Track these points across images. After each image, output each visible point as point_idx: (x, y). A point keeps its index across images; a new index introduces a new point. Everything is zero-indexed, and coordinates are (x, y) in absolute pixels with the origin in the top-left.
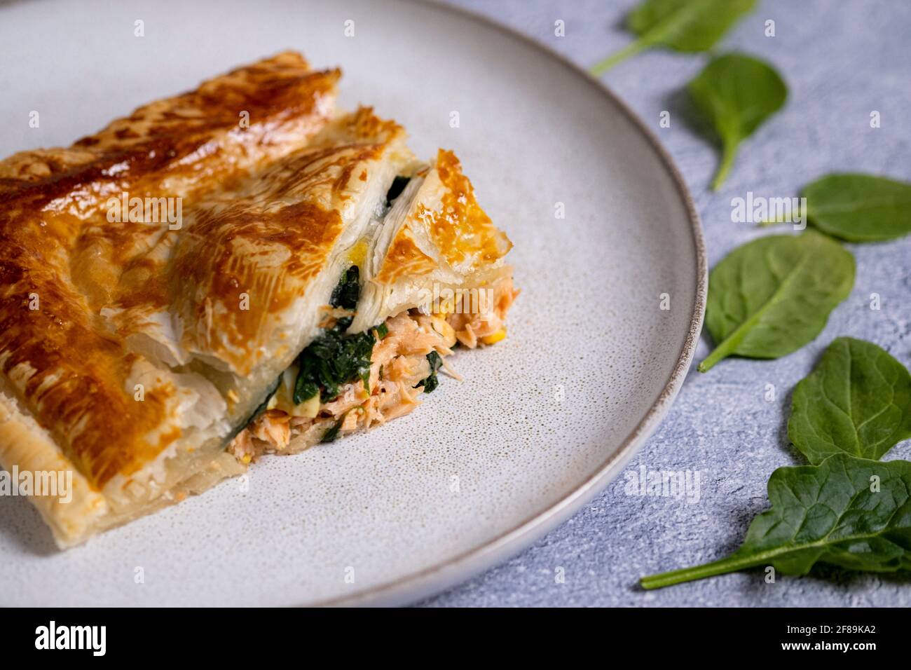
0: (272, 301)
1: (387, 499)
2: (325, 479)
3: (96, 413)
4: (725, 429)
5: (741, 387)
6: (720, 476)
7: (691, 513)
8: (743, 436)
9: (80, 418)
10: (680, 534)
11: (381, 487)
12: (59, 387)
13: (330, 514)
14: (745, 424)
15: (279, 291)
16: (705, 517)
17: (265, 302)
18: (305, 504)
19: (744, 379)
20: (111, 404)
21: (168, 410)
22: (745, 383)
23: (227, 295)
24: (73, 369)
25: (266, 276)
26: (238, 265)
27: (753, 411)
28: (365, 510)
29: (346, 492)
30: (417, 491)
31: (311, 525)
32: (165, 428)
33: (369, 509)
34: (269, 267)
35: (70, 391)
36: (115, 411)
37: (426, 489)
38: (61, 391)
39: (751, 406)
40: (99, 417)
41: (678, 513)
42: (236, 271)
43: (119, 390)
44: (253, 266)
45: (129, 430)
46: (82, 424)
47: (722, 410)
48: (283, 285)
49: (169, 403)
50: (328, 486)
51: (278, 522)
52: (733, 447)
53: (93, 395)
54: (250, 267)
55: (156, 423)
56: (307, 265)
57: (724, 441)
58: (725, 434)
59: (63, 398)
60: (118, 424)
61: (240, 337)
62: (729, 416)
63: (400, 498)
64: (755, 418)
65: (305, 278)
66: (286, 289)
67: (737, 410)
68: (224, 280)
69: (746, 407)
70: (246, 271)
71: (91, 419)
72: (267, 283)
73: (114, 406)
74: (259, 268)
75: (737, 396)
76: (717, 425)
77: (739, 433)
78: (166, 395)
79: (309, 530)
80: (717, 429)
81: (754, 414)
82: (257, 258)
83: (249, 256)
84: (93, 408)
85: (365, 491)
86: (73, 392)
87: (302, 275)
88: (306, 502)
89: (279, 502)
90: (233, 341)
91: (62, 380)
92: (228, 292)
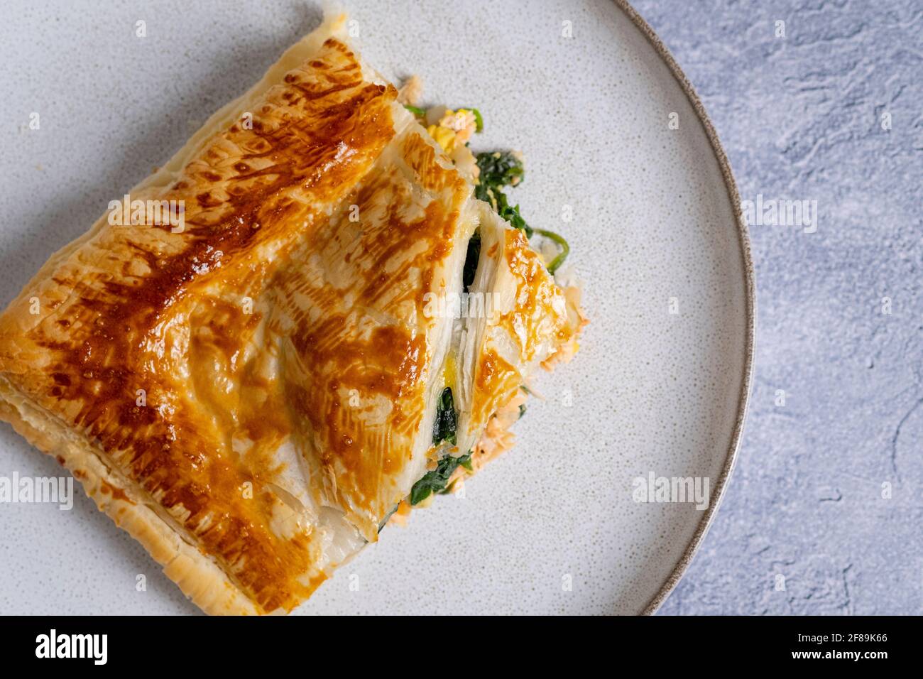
0: (385, 460)
1: (499, 555)
2: (445, 535)
3: (251, 556)
4: (768, 472)
5: (793, 420)
6: (753, 531)
7: (718, 573)
8: (782, 482)
9: (238, 559)
10: (705, 596)
11: (492, 540)
12: (213, 531)
13: (454, 578)
14: (787, 470)
15: (389, 451)
16: (730, 579)
17: (379, 462)
18: (432, 568)
19: (798, 411)
20: (262, 547)
21: (311, 554)
22: (798, 416)
23: (344, 454)
24: (221, 509)
25: (375, 435)
26: (348, 421)
27: (797, 454)
28: (482, 570)
29: (464, 549)
30: (523, 545)
31: (441, 593)
32: (313, 573)
33: (486, 569)
34: (376, 426)
35: (223, 533)
36: (266, 554)
37: (531, 542)
38: (216, 534)
39: (798, 446)
40: (254, 560)
41: (708, 571)
42: (347, 428)
43: (266, 531)
44: (362, 424)
45: (281, 573)
46: (241, 565)
47: (771, 448)
48: (392, 444)
49: (311, 548)
50: (449, 543)
51: (413, 592)
52: (769, 496)
53: (245, 538)
54: (359, 425)
55: (304, 569)
56: (409, 416)
57: (764, 488)
58: (767, 479)
59: (219, 539)
60: (272, 567)
61: (363, 498)
62: (775, 457)
63: (509, 553)
64: (797, 462)
65: (409, 434)
66: (395, 448)
67: (785, 449)
68: (339, 438)
69: (792, 447)
70: (356, 428)
71: (248, 562)
72: (377, 443)
73: (265, 550)
74: (368, 427)
75: (788, 431)
76: (762, 467)
77: (779, 480)
78: (308, 539)
79: (439, 598)
80: (761, 472)
81: (798, 457)
82: (363, 416)
83: (357, 413)
84: (247, 551)
85: (479, 548)
86: (227, 533)
87: (407, 430)
88: (432, 565)
89: (410, 568)
90: (357, 502)
91: (215, 523)
92: (344, 451)
